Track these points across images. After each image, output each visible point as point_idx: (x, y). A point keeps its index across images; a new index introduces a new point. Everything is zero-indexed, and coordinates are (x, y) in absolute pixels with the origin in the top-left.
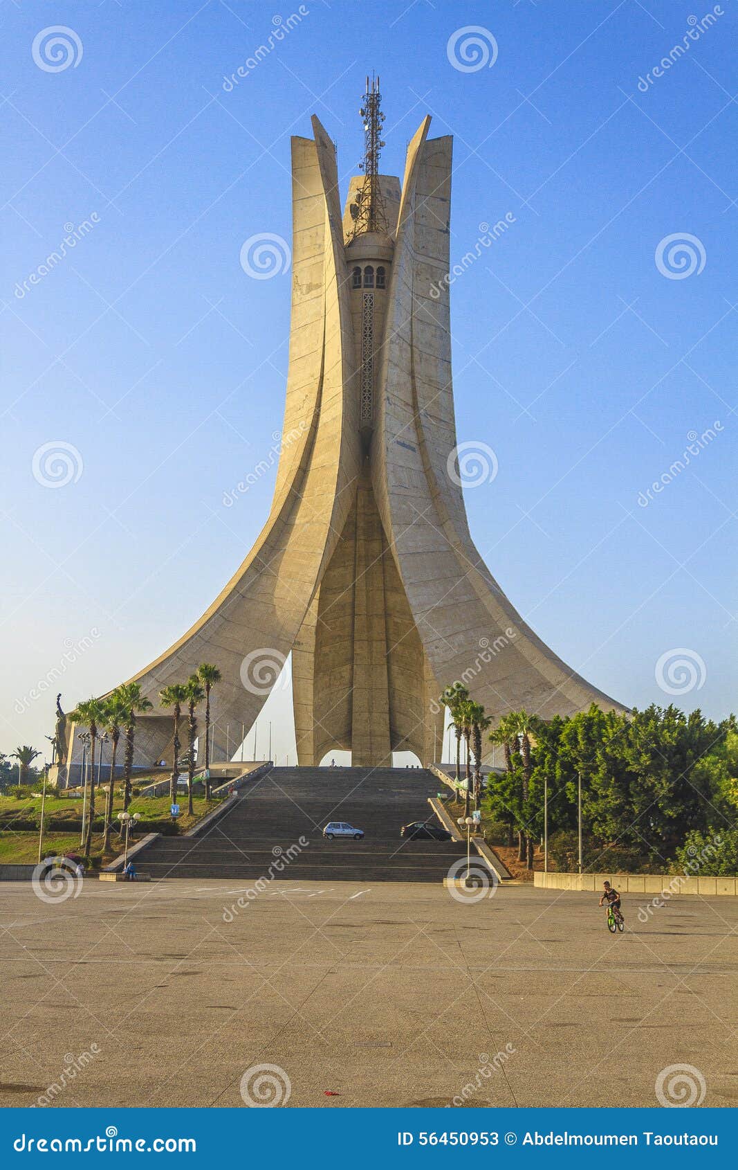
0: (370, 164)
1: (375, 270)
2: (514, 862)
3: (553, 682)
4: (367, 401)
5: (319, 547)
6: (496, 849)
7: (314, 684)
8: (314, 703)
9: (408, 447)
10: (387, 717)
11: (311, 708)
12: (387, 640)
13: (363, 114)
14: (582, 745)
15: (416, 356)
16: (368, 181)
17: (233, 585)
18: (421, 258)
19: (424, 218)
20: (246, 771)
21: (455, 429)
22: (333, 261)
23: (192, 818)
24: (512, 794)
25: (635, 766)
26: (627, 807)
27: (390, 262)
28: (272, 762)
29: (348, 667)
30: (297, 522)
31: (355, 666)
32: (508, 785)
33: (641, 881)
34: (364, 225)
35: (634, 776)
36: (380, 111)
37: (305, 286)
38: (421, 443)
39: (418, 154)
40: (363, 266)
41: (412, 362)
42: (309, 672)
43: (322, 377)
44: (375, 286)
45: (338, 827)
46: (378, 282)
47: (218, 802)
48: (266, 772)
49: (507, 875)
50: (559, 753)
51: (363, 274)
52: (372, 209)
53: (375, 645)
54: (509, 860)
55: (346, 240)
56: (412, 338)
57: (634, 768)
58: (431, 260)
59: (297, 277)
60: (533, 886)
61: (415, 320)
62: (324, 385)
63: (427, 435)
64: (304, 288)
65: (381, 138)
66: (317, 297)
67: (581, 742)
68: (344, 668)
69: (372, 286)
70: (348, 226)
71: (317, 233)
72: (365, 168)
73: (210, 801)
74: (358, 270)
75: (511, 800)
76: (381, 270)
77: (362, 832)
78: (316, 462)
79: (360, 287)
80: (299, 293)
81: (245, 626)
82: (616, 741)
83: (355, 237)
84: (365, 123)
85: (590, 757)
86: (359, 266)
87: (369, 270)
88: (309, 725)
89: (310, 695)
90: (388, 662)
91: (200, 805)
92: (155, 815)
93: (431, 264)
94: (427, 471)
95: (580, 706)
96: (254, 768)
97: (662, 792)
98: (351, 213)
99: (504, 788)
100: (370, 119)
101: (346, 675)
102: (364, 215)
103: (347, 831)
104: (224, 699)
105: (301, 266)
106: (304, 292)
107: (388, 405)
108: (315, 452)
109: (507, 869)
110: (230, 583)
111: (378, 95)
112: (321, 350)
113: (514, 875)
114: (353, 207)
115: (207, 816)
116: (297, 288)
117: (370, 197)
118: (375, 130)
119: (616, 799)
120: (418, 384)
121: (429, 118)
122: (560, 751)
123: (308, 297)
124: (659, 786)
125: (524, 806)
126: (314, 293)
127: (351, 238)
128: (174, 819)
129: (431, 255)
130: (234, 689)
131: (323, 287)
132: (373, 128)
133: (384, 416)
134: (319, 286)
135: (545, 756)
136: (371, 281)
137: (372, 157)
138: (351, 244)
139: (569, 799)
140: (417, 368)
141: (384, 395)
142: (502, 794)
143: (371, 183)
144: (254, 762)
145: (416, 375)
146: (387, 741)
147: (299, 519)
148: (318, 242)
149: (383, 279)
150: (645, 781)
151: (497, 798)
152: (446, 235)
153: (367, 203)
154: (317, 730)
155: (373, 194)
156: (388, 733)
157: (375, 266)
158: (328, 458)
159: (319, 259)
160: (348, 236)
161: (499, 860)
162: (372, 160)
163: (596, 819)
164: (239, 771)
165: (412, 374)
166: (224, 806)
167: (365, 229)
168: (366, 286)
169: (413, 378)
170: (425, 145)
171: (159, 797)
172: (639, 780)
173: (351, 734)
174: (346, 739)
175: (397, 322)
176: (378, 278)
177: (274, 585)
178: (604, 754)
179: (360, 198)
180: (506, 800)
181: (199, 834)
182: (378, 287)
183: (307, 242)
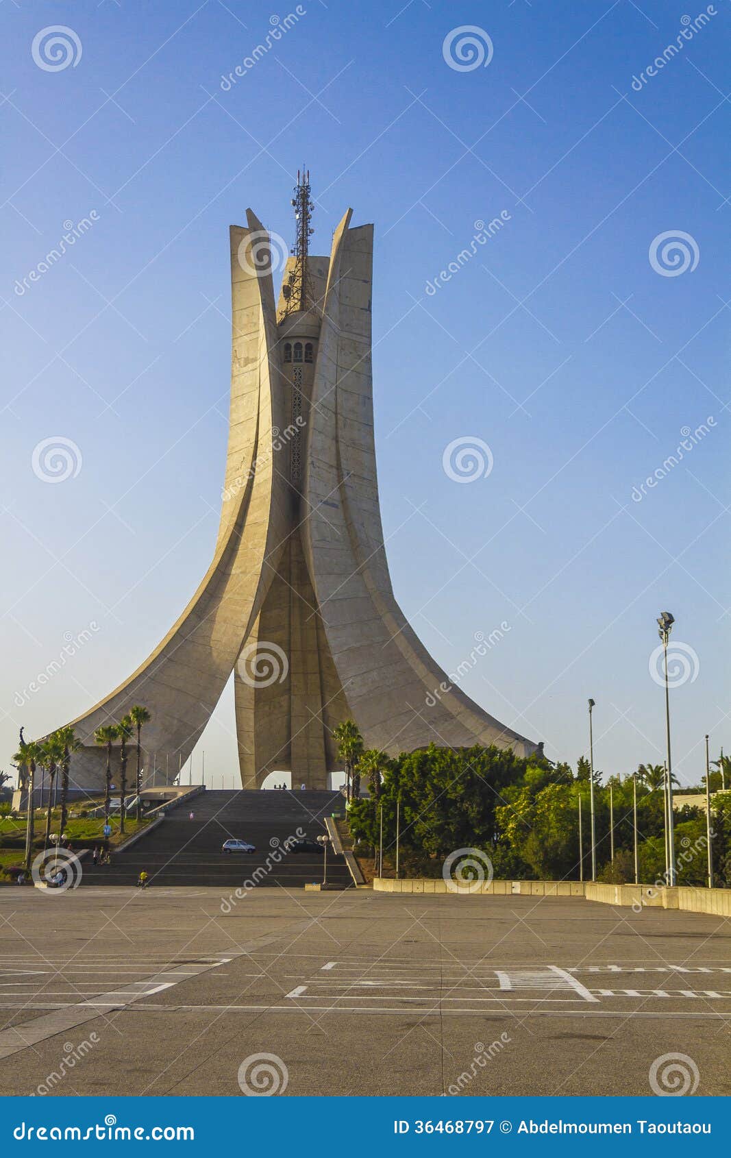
0: (301, 249)
1: (304, 346)
2: (371, 870)
3: (454, 713)
4: (296, 464)
5: (250, 595)
6: (361, 860)
7: (255, 713)
8: (255, 731)
9: (333, 505)
10: (322, 741)
11: (252, 735)
12: (321, 672)
13: (294, 203)
14: (416, 778)
15: (340, 423)
16: (300, 265)
17: (176, 629)
18: (345, 335)
19: (348, 299)
20: (181, 794)
21: (377, 486)
22: (265, 339)
23: (122, 836)
24: (367, 815)
25: (453, 795)
26: (446, 827)
27: (317, 339)
28: (205, 786)
29: (287, 697)
30: (233, 572)
31: (292, 697)
32: (364, 809)
33: (433, 884)
34: (296, 304)
35: (454, 802)
36: (309, 201)
37: (243, 359)
38: (344, 501)
39: (340, 244)
40: (293, 343)
41: (336, 428)
42: (249, 702)
43: (257, 442)
44: (304, 361)
45: (234, 843)
46: (306, 356)
47: (147, 823)
48: (199, 795)
49: (362, 881)
50: (401, 783)
51: (293, 350)
52: (303, 290)
53: (309, 677)
54: (367, 869)
55: (279, 318)
56: (336, 407)
57: (452, 796)
58: (355, 335)
59: (236, 351)
60: (372, 889)
61: (339, 390)
62: (258, 449)
63: (350, 493)
64: (242, 362)
65: (311, 226)
66: (253, 370)
67: (416, 775)
68: (282, 699)
69: (301, 361)
70: (280, 305)
71: (253, 313)
72: (296, 252)
73: (141, 822)
74: (288, 347)
75: (366, 820)
76: (309, 347)
77: (253, 848)
78: (250, 519)
79: (290, 361)
80: (237, 365)
81: (186, 665)
82: (442, 774)
83: (287, 315)
84: (297, 212)
85: (422, 787)
86: (290, 343)
87: (298, 346)
88: (250, 750)
89: (252, 723)
90: (322, 693)
91: (132, 825)
92: (93, 834)
93: (354, 339)
94: (349, 525)
95: (477, 733)
96: (188, 791)
97: (472, 815)
98: (284, 293)
99: (361, 812)
100: (301, 209)
101: (285, 704)
102: (296, 295)
103: (242, 847)
104: (166, 731)
105: (240, 340)
106: (242, 365)
107: (312, 469)
108: (250, 510)
109: (363, 876)
110: (174, 627)
111: (307, 186)
112: (256, 418)
113: (367, 881)
114: (286, 288)
115: (135, 834)
116: (236, 361)
117: (301, 279)
118: (305, 219)
119: (439, 820)
120: (342, 448)
121: (351, 211)
122: (402, 781)
123: (245, 369)
124: (470, 810)
125: (374, 826)
126: (250, 366)
127: (283, 317)
128: (107, 837)
129: (354, 331)
130: (176, 722)
131: (258, 361)
132: (304, 217)
133: (308, 479)
134: (255, 360)
135: (391, 786)
136: (301, 356)
137: (303, 242)
138: (283, 323)
139: (406, 820)
140: (340, 433)
141: (309, 460)
142: (359, 816)
143: (302, 267)
144: (190, 786)
145: (340, 439)
146: (323, 763)
147: (235, 570)
148: (254, 321)
149: (310, 354)
150: (462, 806)
151: (354, 820)
152: (368, 312)
153: (298, 284)
154: (258, 755)
155: (304, 276)
156: (323, 756)
157: (304, 342)
158: (260, 515)
159: (254, 336)
160: (281, 314)
161: (360, 869)
162: (303, 246)
163: (424, 836)
164: (175, 794)
165: (336, 439)
166: (151, 826)
167: (297, 308)
168: (295, 361)
169: (337, 441)
170: (349, 234)
171: (99, 818)
172: (458, 805)
173: (290, 758)
174: (285, 762)
175: (322, 394)
176: (306, 353)
177: (212, 628)
178: (433, 785)
179: (292, 279)
180: (362, 821)
181: (127, 850)
182: (306, 361)
183: (245, 320)
